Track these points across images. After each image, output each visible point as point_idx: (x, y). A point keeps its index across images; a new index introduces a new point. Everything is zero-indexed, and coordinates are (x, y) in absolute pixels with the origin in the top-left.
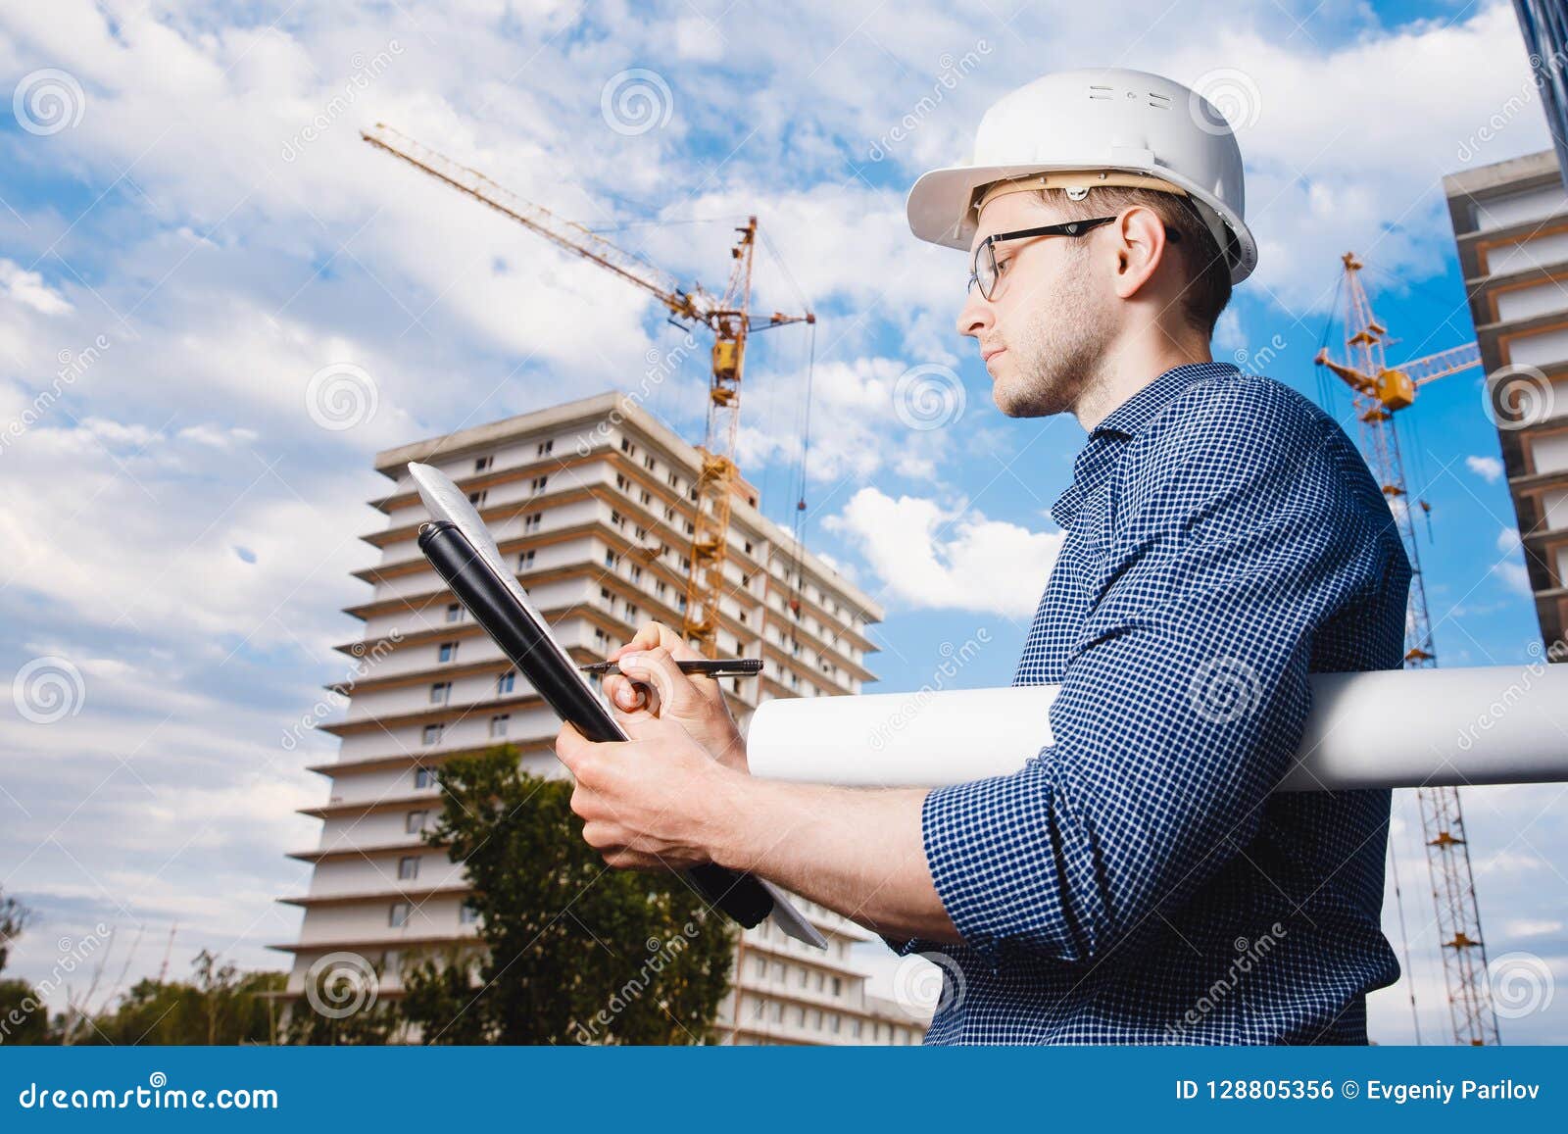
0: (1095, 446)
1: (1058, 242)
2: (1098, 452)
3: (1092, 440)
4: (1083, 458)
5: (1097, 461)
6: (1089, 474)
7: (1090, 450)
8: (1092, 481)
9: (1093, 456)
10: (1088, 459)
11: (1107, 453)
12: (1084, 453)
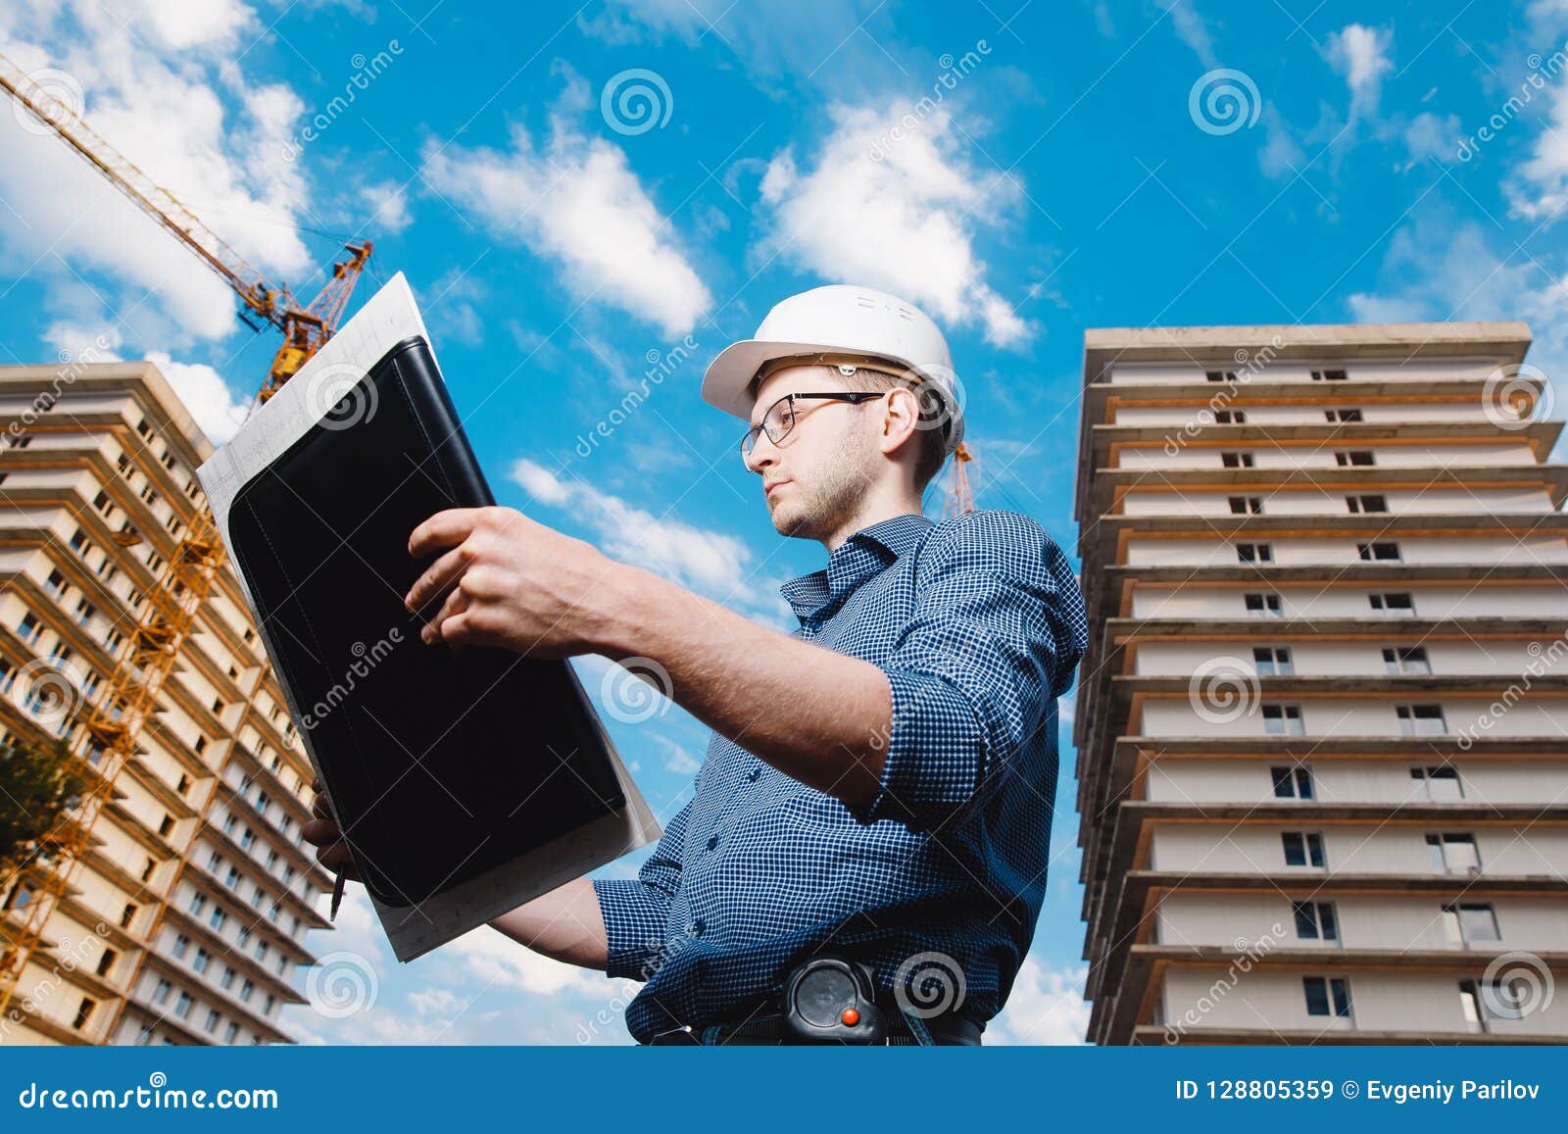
0: (850, 546)
1: (843, 407)
2: (850, 552)
3: (849, 541)
4: (839, 552)
5: (848, 557)
6: (839, 565)
7: (846, 548)
8: (840, 571)
9: (846, 553)
10: (842, 554)
11: (856, 555)
12: (841, 550)
